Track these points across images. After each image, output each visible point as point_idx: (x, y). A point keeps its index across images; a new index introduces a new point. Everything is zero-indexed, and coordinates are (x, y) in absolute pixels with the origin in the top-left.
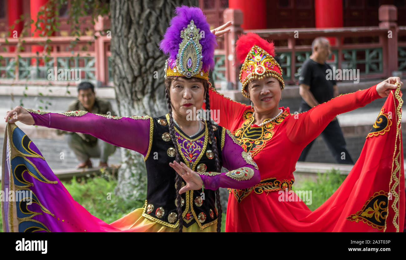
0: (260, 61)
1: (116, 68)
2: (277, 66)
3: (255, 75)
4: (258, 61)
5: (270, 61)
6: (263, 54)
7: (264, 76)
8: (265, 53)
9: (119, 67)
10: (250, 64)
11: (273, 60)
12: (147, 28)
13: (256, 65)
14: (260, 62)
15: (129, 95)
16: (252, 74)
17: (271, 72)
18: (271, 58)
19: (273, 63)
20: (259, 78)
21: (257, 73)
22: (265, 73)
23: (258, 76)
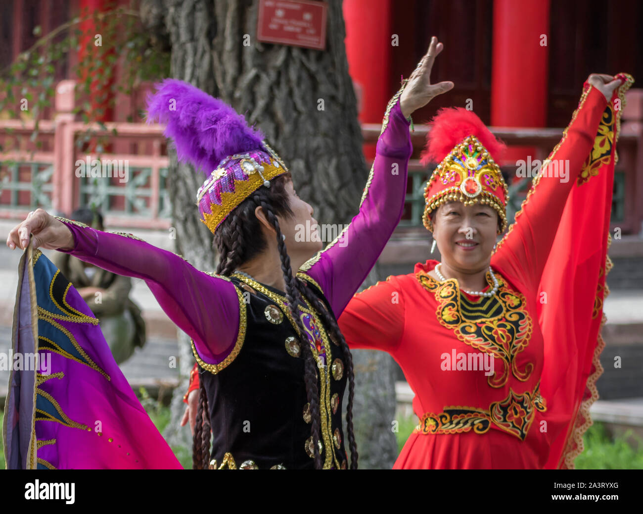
0: (474, 169)
1: (180, 184)
2: (502, 187)
3: (459, 193)
4: (472, 169)
5: (493, 175)
6: (483, 158)
7: (476, 200)
8: (487, 156)
9: (185, 184)
10: (453, 169)
11: (498, 175)
12: (250, 106)
13: (465, 174)
14: (474, 171)
15: (207, 242)
16: (454, 190)
17: (489, 197)
18: (496, 168)
19: (498, 180)
20: (465, 203)
21: (463, 190)
22: (479, 197)
23: (464, 196)
